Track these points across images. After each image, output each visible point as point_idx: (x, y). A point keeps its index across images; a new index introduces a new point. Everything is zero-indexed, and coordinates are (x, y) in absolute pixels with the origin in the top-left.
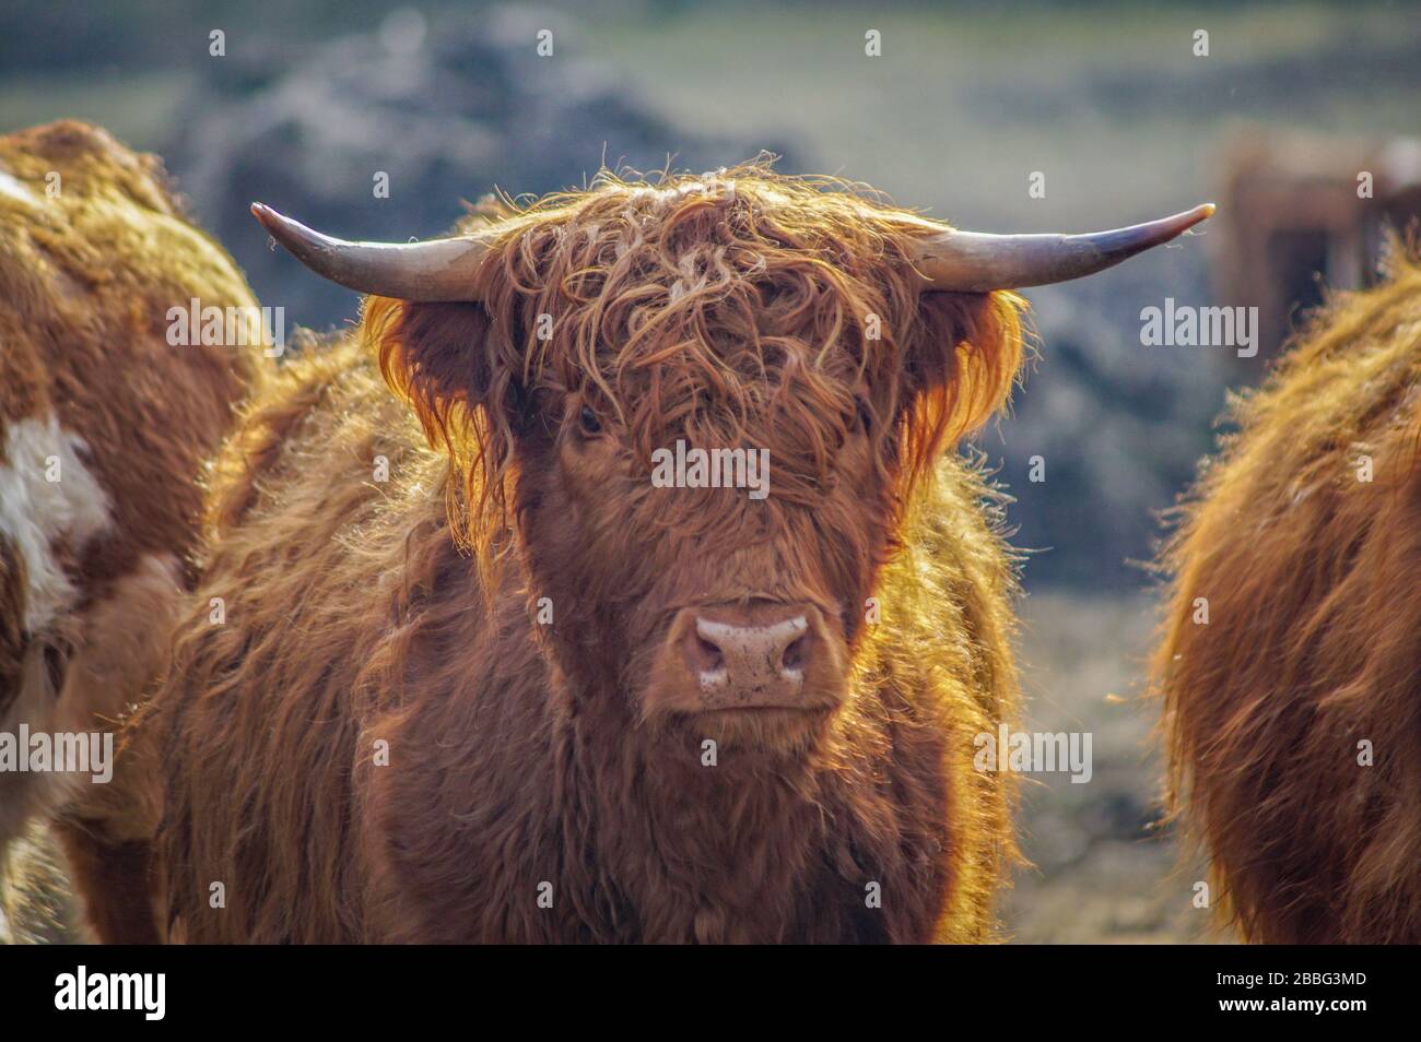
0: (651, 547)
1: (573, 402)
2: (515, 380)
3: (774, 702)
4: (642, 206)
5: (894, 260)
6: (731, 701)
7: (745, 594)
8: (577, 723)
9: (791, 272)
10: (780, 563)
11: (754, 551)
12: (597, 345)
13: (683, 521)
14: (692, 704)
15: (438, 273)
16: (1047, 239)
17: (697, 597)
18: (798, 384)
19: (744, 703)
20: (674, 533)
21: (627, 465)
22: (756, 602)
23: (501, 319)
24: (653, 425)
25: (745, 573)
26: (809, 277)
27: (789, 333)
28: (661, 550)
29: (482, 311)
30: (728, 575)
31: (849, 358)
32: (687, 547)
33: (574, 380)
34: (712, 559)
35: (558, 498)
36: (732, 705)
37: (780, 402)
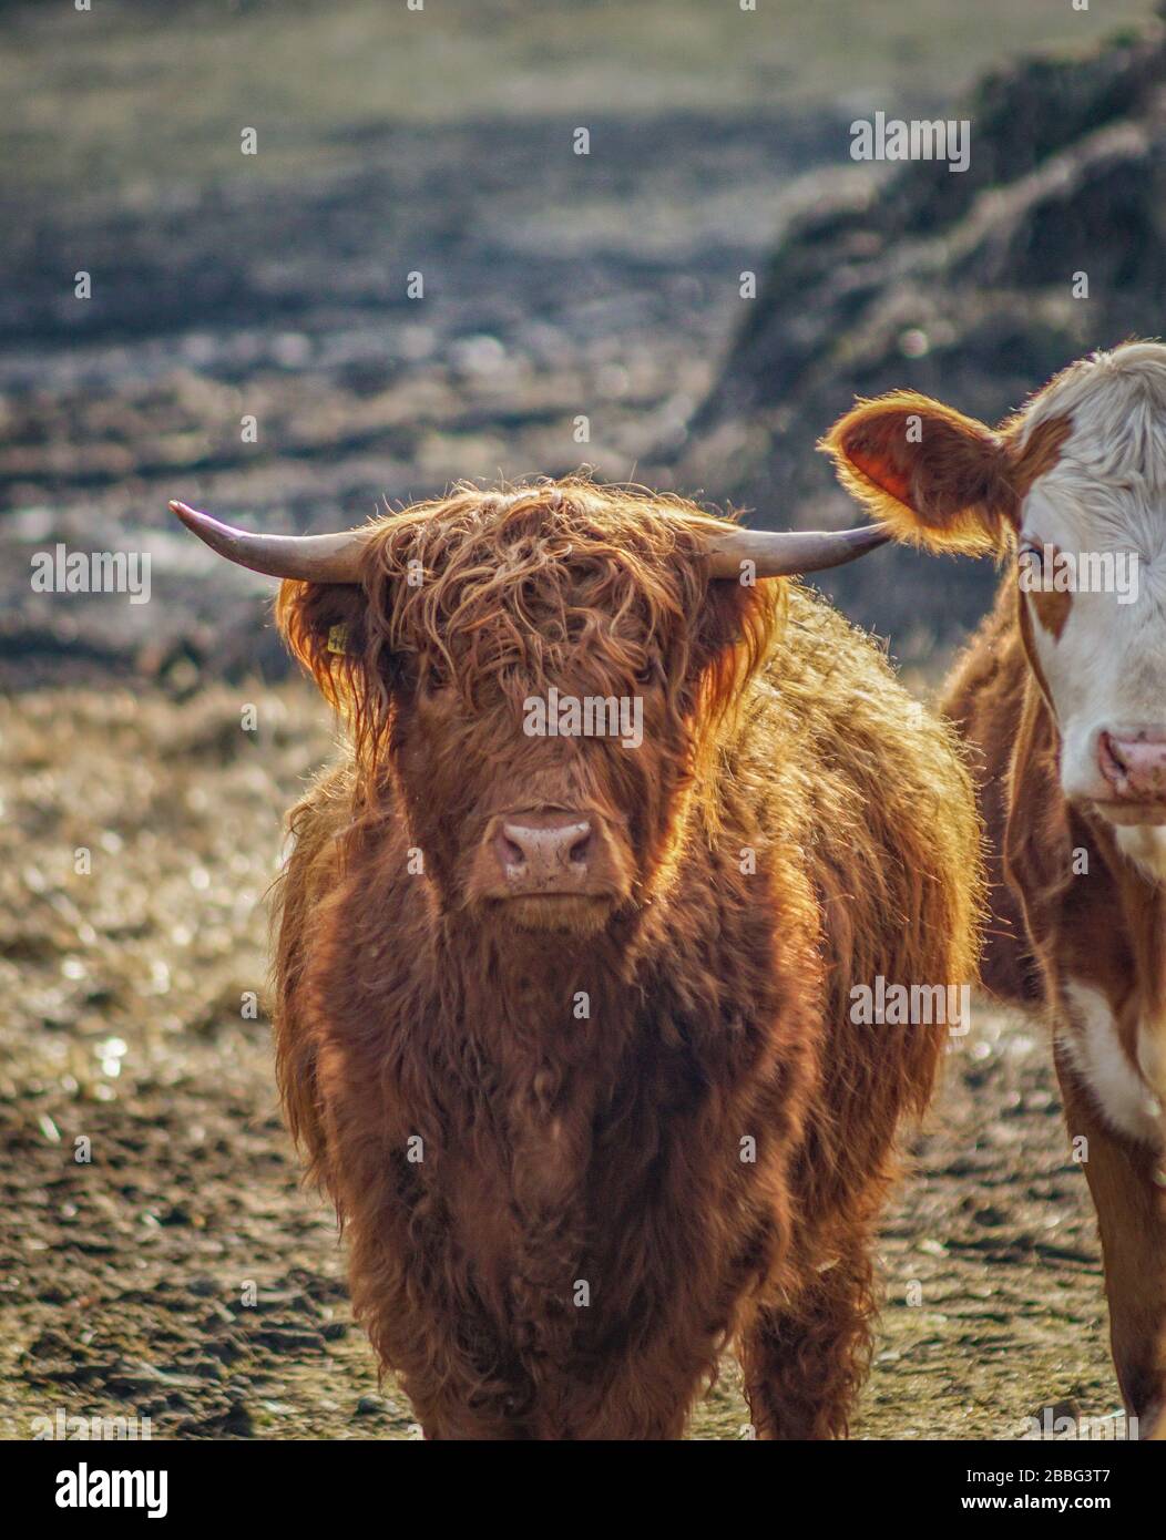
0: (475, 772)
1: (424, 659)
2: (385, 646)
3: (564, 890)
4: (489, 508)
5: (685, 552)
6: (530, 887)
7: (541, 803)
8: (446, 918)
9: (598, 558)
10: (572, 781)
11: (553, 771)
12: (437, 615)
13: (499, 751)
14: (500, 890)
15: (325, 560)
16: (811, 537)
17: (505, 808)
18: (593, 644)
19: (540, 890)
20: (493, 759)
21: (459, 707)
22: (549, 810)
23: (375, 596)
24: (473, 676)
25: (543, 788)
26: (611, 563)
27: (593, 606)
28: (484, 772)
29: (361, 590)
30: (529, 790)
31: (641, 624)
32: (501, 769)
33: (423, 643)
34: (518, 778)
35: (417, 737)
36: (531, 891)
37: (578, 657)
